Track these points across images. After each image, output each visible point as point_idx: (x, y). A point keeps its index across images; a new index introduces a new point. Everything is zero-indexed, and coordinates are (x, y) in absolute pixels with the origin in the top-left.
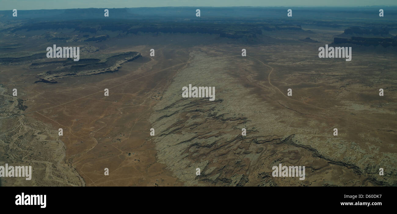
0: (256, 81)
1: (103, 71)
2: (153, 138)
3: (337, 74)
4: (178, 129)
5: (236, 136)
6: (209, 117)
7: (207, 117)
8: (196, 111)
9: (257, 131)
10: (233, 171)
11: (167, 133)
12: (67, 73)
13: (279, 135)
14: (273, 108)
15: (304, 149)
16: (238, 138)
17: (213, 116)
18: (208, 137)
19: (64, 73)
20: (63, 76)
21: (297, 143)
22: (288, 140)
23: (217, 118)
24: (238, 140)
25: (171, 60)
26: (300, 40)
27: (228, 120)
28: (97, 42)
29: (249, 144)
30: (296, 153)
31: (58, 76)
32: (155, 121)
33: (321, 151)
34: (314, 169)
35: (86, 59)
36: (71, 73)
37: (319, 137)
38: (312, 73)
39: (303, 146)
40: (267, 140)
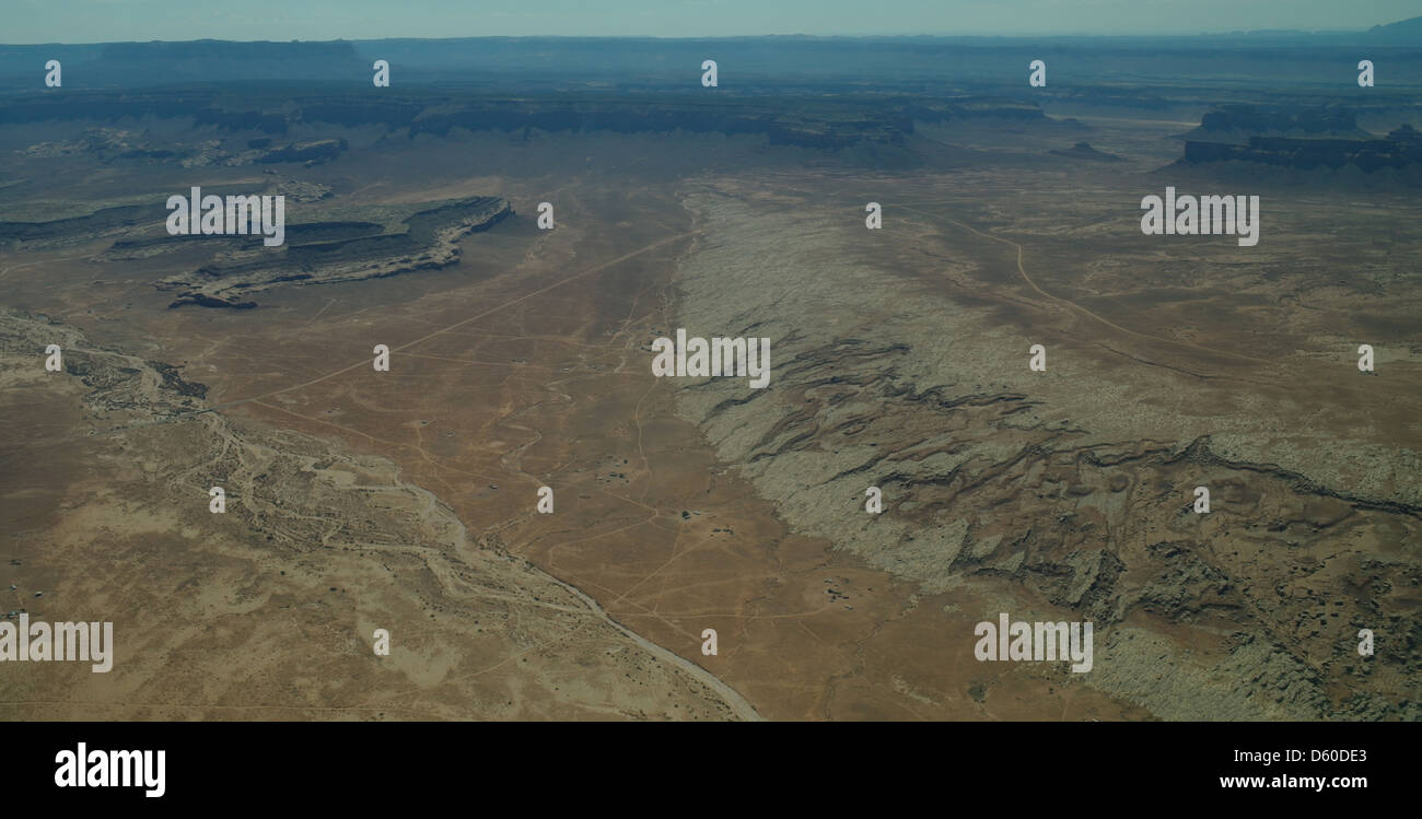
0: (985, 284)
1: (408, 266)
2: (731, 467)
3: (1247, 261)
4: (804, 437)
5: (1020, 447)
6: (889, 399)
7: (883, 399)
8: (834, 380)
9: (1081, 431)
10: (1062, 545)
11: (774, 450)
12: (277, 273)
13: (1159, 439)
14: (1095, 363)
15: (1256, 474)
16: (1028, 452)
17: (905, 395)
18: (924, 453)
19: (265, 275)
20: (265, 283)
21: (1229, 457)
22: (1195, 450)
23: (922, 399)
24: (1031, 459)
25: (625, 224)
26: (1053, 152)
27: (964, 403)
28: (308, 166)
29: (1074, 466)
30: (1239, 486)
31: (248, 285)
32: (704, 418)
33: (1318, 477)
34: (1316, 525)
35: (320, 223)
36: (291, 274)
37: (1293, 440)
38: (1160, 259)
39: (1253, 467)
40: (1127, 455)
